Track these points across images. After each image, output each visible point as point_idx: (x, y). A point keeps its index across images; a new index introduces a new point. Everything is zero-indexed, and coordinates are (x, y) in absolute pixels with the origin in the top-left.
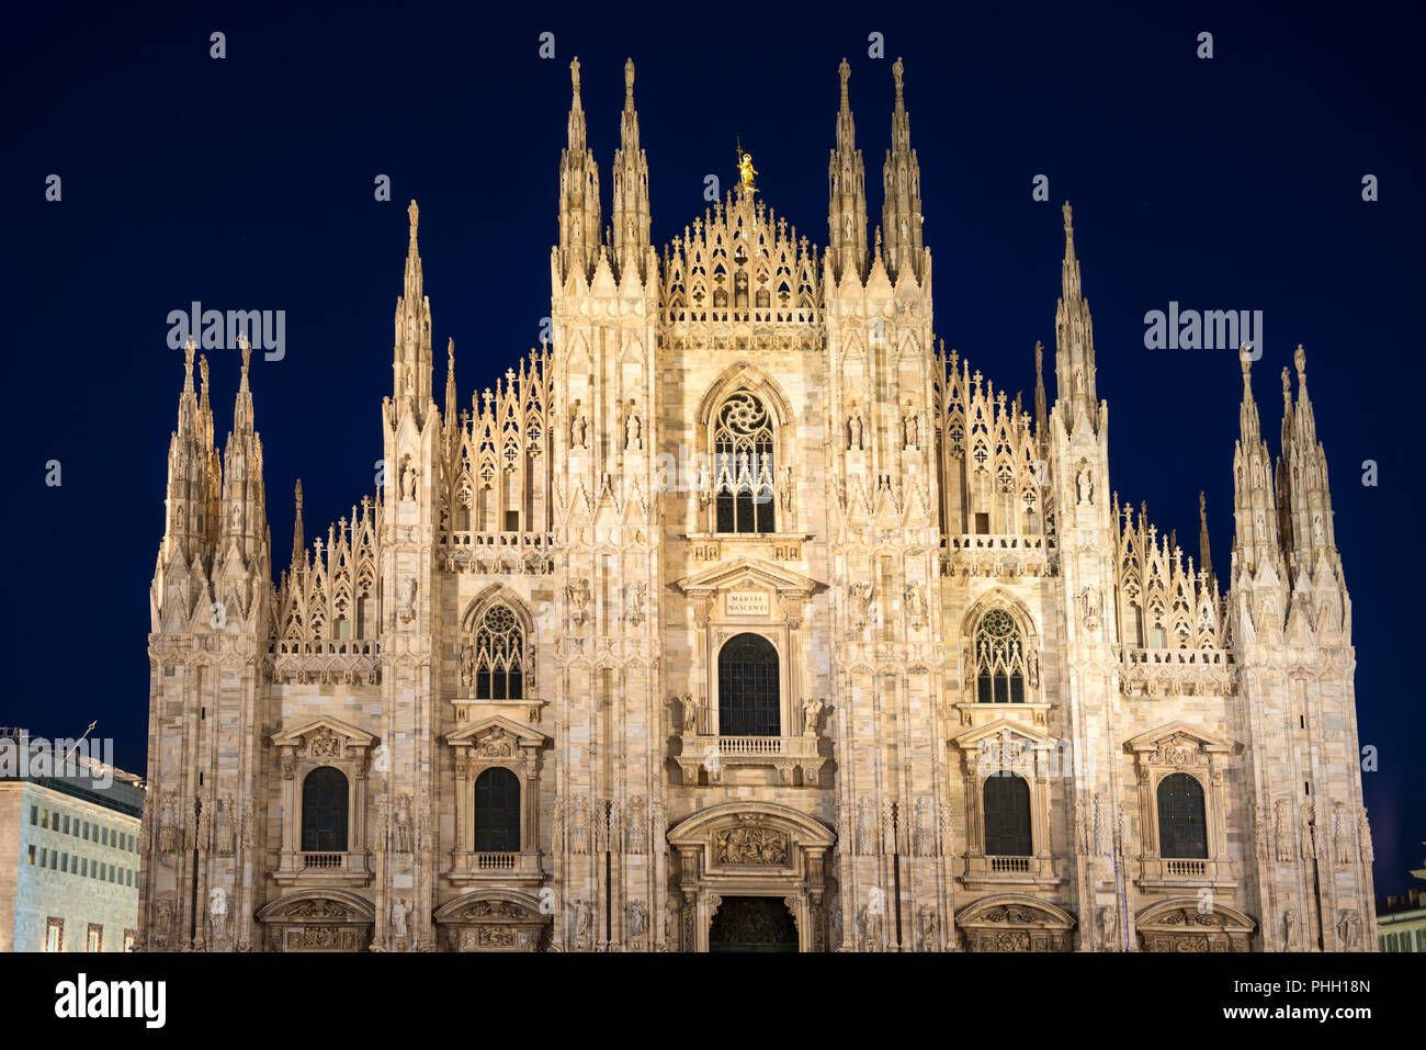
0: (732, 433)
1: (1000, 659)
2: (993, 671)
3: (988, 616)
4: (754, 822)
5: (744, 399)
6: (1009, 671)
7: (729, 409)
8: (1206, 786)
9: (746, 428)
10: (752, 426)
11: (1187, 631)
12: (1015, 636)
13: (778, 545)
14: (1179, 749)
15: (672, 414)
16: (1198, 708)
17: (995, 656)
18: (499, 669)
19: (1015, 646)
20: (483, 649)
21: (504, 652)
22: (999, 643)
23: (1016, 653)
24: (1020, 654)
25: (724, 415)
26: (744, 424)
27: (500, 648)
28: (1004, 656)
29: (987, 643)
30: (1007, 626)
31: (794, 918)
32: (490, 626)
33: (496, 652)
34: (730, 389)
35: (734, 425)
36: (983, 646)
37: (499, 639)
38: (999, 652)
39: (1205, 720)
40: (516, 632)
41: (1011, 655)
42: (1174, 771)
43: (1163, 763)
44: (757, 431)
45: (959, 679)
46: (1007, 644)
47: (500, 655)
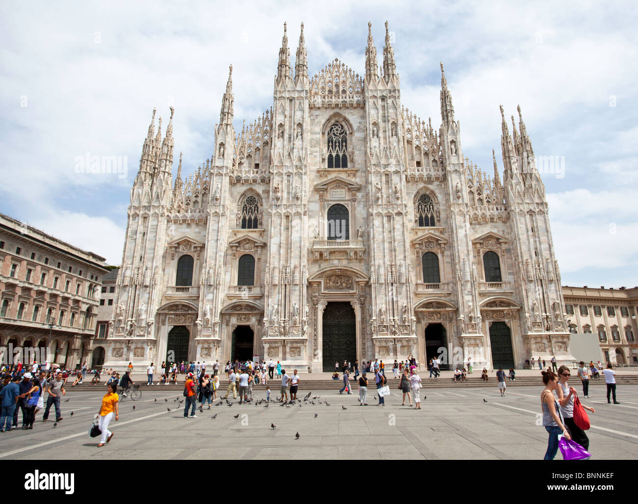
0: (333, 136)
1: (426, 211)
2: (424, 216)
3: (421, 196)
4: (339, 273)
5: (337, 125)
6: (429, 216)
7: (332, 128)
8: (499, 255)
9: (338, 135)
10: (340, 134)
11: (490, 200)
12: (431, 203)
13: (348, 172)
14: (490, 242)
15: (313, 129)
16: (495, 227)
17: (425, 210)
18: (250, 218)
19: (431, 207)
20: (245, 211)
21: (252, 212)
22: (426, 206)
23: (431, 209)
24: (433, 210)
25: (331, 130)
26: (337, 133)
27: (250, 211)
28: (427, 210)
29: (422, 206)
30: (428, 200)
31: (354, 309)
32: (247, 203)
33: (249, 212)
34: (333, 121)
35: (334, 134)
36: (420, 207)
37: (251, 208)
38: (426, 209)
39: (498, 231)
40: (256, 205)
41: (430, 210)
42: (488, 250)
43: (485, 247)
44: (342, 135)
45: (412, 218)
46: (428, 206)
47: (250, 213)
